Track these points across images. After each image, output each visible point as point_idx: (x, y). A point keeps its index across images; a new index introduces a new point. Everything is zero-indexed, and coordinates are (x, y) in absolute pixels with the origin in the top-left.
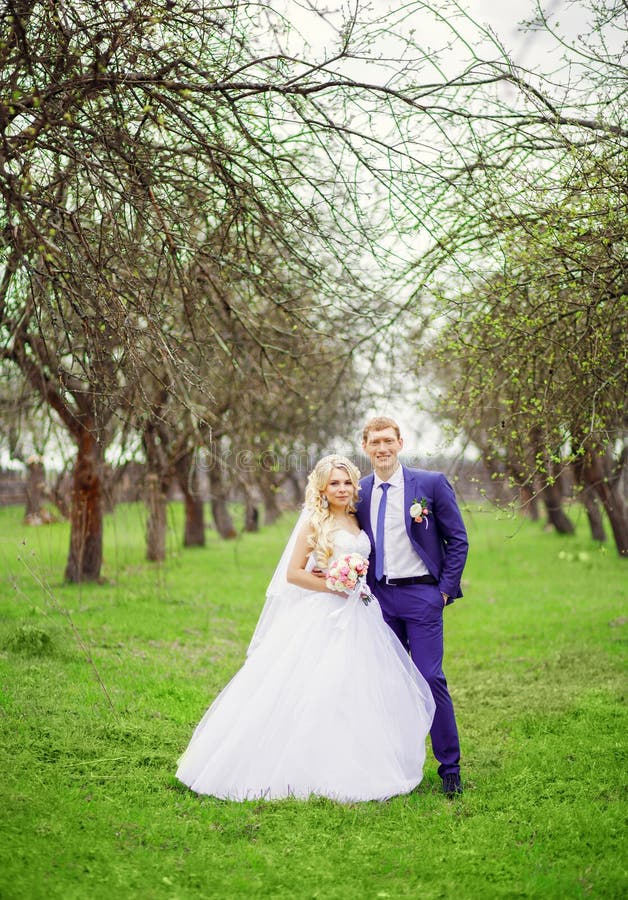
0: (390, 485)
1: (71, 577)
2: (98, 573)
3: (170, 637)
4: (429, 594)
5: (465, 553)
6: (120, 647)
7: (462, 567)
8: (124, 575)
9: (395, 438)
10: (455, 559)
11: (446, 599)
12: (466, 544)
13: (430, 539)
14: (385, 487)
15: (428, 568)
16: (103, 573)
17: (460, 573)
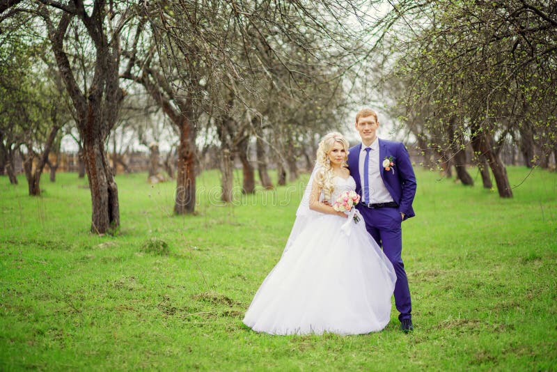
0: (370, 149)
1: (178, 211)
2: (193, 209)
3: (237, 244)
4: (393, 213)
5: (415, 189)
6: (208, 250)
7: (413, 197)
8: (209, 210)
9: (374, 121)
10: (409, 193)
11: (403, 216)
12: (415, 184)
13: (395, 181)
14: (368, 150)
15: (393, 197)
16: (196, 209)
17: (412, 201)
